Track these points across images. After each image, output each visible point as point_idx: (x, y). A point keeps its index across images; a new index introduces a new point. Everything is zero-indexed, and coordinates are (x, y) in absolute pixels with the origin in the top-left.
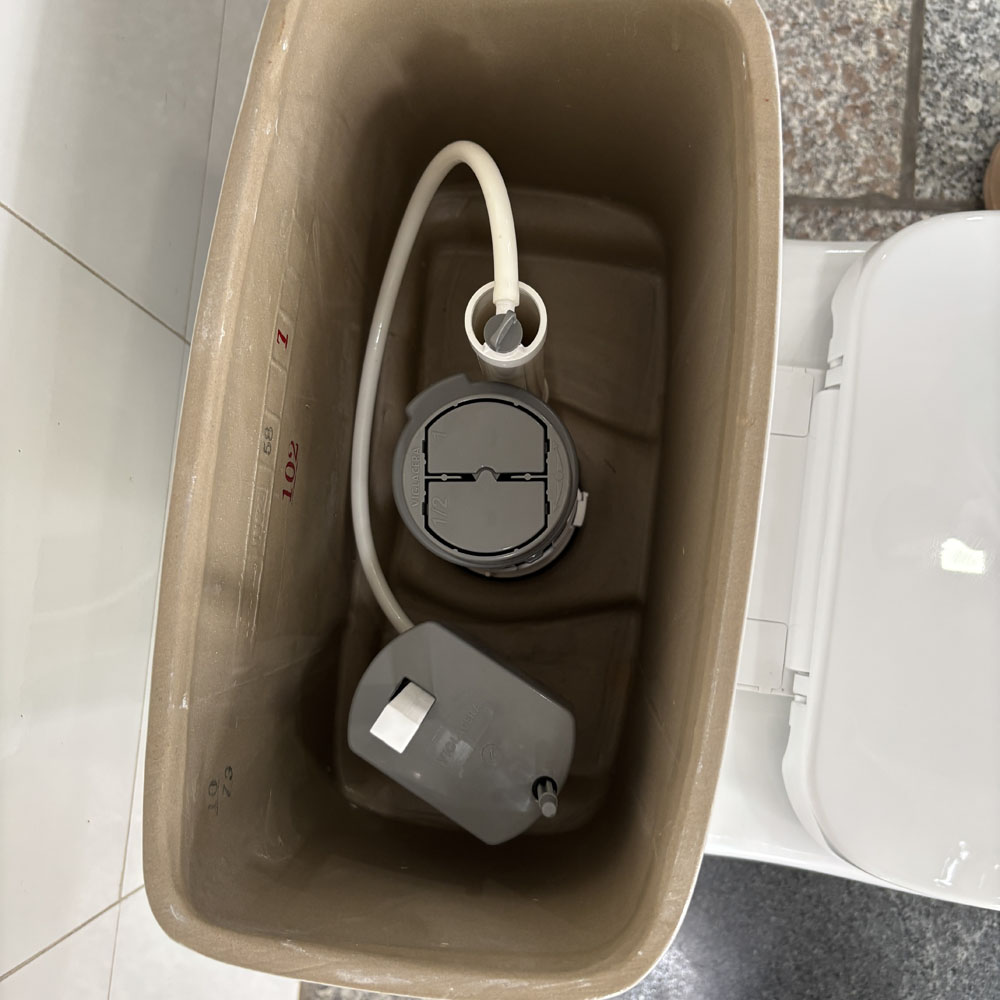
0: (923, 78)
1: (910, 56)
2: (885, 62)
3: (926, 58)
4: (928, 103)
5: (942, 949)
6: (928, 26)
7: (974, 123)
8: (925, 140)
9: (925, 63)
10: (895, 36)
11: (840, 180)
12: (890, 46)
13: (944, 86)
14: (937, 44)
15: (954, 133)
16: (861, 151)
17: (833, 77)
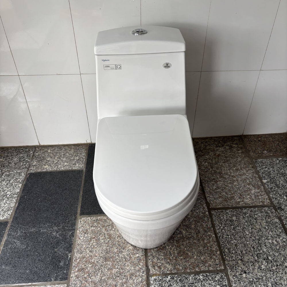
0: (236, 209)
1: (240, 207)
2: (237, 203)
3: (241, 209)
4: (231, 211)
5: (56, 230)
6: (247, 209)
7: (231, 219)
8: (223, 211)
9: (240, 209)
10: (243, 204)
11: (210, 198)
12: (241, 203)
13: (236, 213)
14: (244, 211)
15: (227, 216)
16: (218, 201)
17: (230, 195)
